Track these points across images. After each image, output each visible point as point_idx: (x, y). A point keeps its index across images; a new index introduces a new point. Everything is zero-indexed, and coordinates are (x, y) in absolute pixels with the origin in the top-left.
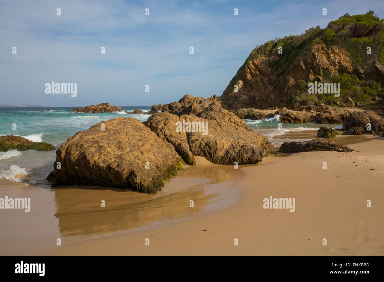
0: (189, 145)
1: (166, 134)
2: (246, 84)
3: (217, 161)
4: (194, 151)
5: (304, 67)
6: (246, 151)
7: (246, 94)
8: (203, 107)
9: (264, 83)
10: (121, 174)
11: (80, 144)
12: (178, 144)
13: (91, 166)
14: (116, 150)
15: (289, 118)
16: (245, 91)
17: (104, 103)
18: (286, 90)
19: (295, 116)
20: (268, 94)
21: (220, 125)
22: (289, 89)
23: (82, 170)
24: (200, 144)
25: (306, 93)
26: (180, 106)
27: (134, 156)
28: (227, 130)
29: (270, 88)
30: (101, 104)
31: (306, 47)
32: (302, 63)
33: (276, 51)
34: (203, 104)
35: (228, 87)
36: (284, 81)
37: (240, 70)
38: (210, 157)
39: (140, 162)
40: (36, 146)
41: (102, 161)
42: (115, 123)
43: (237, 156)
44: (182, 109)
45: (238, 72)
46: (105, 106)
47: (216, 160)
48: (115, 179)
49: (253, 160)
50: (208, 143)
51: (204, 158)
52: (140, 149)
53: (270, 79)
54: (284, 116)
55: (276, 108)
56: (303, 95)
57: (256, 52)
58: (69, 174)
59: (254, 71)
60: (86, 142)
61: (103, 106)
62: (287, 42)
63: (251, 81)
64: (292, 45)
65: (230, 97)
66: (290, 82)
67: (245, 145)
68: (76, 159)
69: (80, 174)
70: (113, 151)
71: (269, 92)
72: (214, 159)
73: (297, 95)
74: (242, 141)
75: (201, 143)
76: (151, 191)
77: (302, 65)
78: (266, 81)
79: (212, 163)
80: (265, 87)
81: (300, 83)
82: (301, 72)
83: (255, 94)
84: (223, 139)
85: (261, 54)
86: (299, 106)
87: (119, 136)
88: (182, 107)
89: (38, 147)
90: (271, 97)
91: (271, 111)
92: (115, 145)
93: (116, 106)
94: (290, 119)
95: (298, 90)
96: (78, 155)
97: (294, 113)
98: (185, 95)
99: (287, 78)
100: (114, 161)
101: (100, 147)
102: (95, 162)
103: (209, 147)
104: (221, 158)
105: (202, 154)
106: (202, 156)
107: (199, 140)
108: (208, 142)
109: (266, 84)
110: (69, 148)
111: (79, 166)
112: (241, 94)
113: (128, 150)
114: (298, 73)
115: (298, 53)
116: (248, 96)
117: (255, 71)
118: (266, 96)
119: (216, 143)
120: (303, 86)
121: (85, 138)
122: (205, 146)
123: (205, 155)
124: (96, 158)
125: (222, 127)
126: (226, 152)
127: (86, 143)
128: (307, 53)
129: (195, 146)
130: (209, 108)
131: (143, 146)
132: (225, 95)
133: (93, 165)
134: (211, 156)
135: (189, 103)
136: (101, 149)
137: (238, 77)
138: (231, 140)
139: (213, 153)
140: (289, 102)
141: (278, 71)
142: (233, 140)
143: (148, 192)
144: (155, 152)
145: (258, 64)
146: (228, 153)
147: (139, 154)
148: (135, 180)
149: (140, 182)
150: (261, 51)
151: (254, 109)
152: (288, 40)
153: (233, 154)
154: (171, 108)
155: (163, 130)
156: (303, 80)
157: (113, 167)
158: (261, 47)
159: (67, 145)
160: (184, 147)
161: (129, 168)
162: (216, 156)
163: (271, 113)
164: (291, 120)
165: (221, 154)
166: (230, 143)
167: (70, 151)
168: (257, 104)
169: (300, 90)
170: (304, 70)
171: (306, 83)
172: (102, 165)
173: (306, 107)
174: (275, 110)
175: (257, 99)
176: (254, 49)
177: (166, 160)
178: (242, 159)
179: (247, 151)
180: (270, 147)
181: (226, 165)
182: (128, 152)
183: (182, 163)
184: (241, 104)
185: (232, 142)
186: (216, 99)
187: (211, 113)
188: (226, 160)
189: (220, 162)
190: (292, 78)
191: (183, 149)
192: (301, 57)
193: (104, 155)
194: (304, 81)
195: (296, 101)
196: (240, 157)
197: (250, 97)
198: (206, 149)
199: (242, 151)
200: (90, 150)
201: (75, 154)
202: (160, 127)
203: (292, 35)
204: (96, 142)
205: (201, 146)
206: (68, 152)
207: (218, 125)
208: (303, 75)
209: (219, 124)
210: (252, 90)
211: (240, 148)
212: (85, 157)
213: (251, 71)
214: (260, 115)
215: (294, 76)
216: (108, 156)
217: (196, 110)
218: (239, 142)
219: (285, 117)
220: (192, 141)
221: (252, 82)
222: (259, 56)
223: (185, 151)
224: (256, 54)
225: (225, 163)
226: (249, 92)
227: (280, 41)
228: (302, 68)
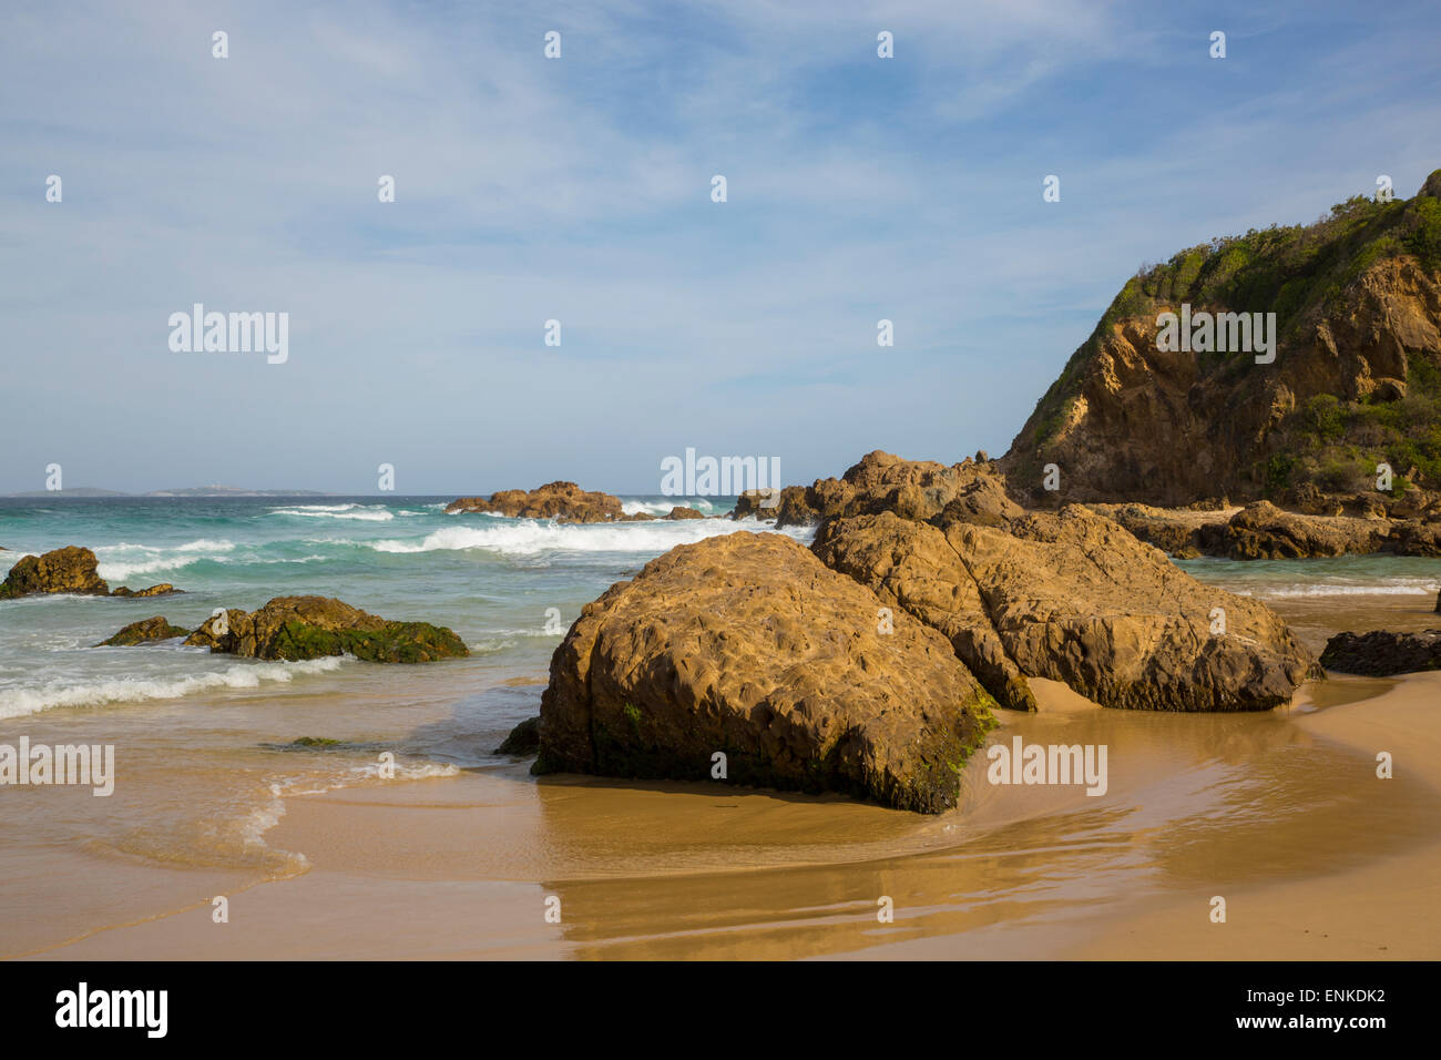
0: (1002, 638)
1: (905, 593)
2: (1102, 411)
3: (1117, 698)
4: (1025, 660)
5: (1332, 345)
6: (1227, 663)
7: (1103, 450)
8: (938, 498)
9: (1171, 410)
10: (814, 737)
11: (642, 627)
12: (959, 634)
13: (697, 707)
14: (770, 648)
15: (1286, 540)
16: (1099, 437)
17: (557, 483)
18: (1261, 433)
19: (1310, 532)
20: (1188, 449)
21: (1099, 562)
22: (1274, 429)
23: (655, 723)
24: (1043, 635)
25: (1343, 445)
26: (850, 493)
27: (840, 675)
28: (1131, 582)
29: (1199, 427)
30: (545, 487)
31: (1340, 268)
32: (1324, 332)
33: (1215, 288)
34: (936, 486)
35: (1032, 422)
36: (1254, 400)
37: (1076, 357)
38: (1086, 683)
39: (867, 694)
40: (397, 635)
41: (735, 690)
42: (726, 553)
43: (1197, 680)
44: (858, 507)
45: (1069, 367)
46: (562, 494)
47: (1114, 694)
48: (787, 755)
49: (1260, 696)
50: (1077, 631)
51: (1065, 685)
52: (853, 649)
53: (1194, 394)
54: (1268, 534)
55: (1226, 502)
56: (1333, 451)
57: (1139, 290)
58: (599, 734)
59: (1131, 362)
60: (664, 621)
61: (555, 492)
62: (1258, 250)
63: (1118, 397)
64: (1281, 262)
65: (1040, 458)
66: (1277, 402)
67: (1220, 640)
68: (635, 682)
69: (642, 738)
70: (761, 652)
71: (1190, 442)
72: (1106, 689)
73: (1308, 454)
74: (1202, 623)
75: (1048, 632)
76: (926, 805)
77: (1326, 338)
78: (1179, 398)
79: (1097, 706)
80: (1176, 422)
81: (1321, 406)
82: (1322, 364)
83: (1134, 451)
84: (1128, 615)
85: (1157, 297)
86: (1316, 497)
87: (769, 599)
88: (860, 498)
89: (404, 639)
90: (1199, 461)
91: (1206, 513)
92: (762, 631)
93: (600, 494)
94: (1291, 544)
95: (1310, 435)
96: (641, 666)
97: (1306, 523)
98: (869, 452)
99: (1263, 388)
100: (777, 691)
101: (716, 641)
102: (710, 690)
103: (1080, 643)
104: (1133, 685)
105: (1056, 670)
106: (1055, 679)
107: (1039, 618)
108: (1075, 625)
109: (1180, 411)
110: (607, 641)
111: (644, 705)
112: (1082, 451)
113: (811, 649)
114: (1311, 368)
115: (1309, 289)
116: (1107, 456)
117: (1134, 360)
118: (1179, 455)
119: (1110, 632)
120: (1330, 418)
121: (652, 605)
122: (1066, 640)
123: (1068, 677)
124: (713, 677)
125: (1109, 571)
126: (1146, 665)
127: (662, 624)
128: (1346, 291)
129: (1028, 643)
130: (963, 500)
131: (858, 636)
132: (1021, 450)
133: (703, 703)
134: (1090, 680)
135: (885, 481)
136: (720, 646)
137: (1069, 384)
138: (1162, 621)
139: (1099, 665)
140: (1274, 479)
141: (1228, 363)
142: (1169, 620)
143: (914, 808)
144: (899, 660)
145: (1146, 335)
146: (1157, 670)
147: (854, 666)
148: (869, 762)
149: (886, 769)
150: (1160, 286)
151: (1142, 508)
152: (1262, 243)
153: (1178, 671)
154: (816, 502)
155: (893, 580)
156: (1332, 394)
157: (782, 713)
158: (1156, 270)
159: (596, 632)
160: (985, 644)
161: (841, 718)
162: (1112, 681)
163: (1209, 521)
164: (1297, 550)
165: (1129, 670)
166: (1159, 632)
167: (610, 650)
168: (1145, 488)
169: (1321, 433)
170: (1334, 357)
171: (1343, 406)
172: (735, 702)
173: (1345, 498)
174: (1221, 509)
175: (1146, 467)
176: (1132, 280)
177: (940, 692)
178: (1217, 694)
179: (1231, 662)
180: (1296, 648)
181: (1153, 713)
182: (816, 658)
183: (989, 703)
184: (1082, 488)
185: (1167, 627)
186: (986, 466)
187: (1033, 519)
188: (1151, 694)
189: (1127, 703)
190: (1285, 387)
191: (982, 649)
192: (1319, 307)
193: (738, 666)
194: (1334, 399)
195: (1306, 477)
196: (1207, 685)
197: (1119, 460)
198: (1072, 652)
199: (1212, 662)
200: (686, 649)
201: (631, 664)
202: (881, 568)
203: (1280, 226)
204: (698, 622)
205: (1048, 640)
206: (604, 654)
207: (1091, 564)
208: (1328, 377)
209: (1093, 559)
210: (1126, 435)
211: (1200, 651)
212: (674, 674)
213: (1119, 361)
214: (1168, 528)
215: (1293, 379)
216: (752, 673)
217: (916, 507)
218: (1192, 627)
219: (1269, 539)
220: (1012, 621)
221: (1125, 402)
222: (1150, 304)
223: (990, 659)
224: (1138, 296)
225: (1149, 706)
226: (1112, 441)
227: (1232, 249)
228: (1326, 350)
